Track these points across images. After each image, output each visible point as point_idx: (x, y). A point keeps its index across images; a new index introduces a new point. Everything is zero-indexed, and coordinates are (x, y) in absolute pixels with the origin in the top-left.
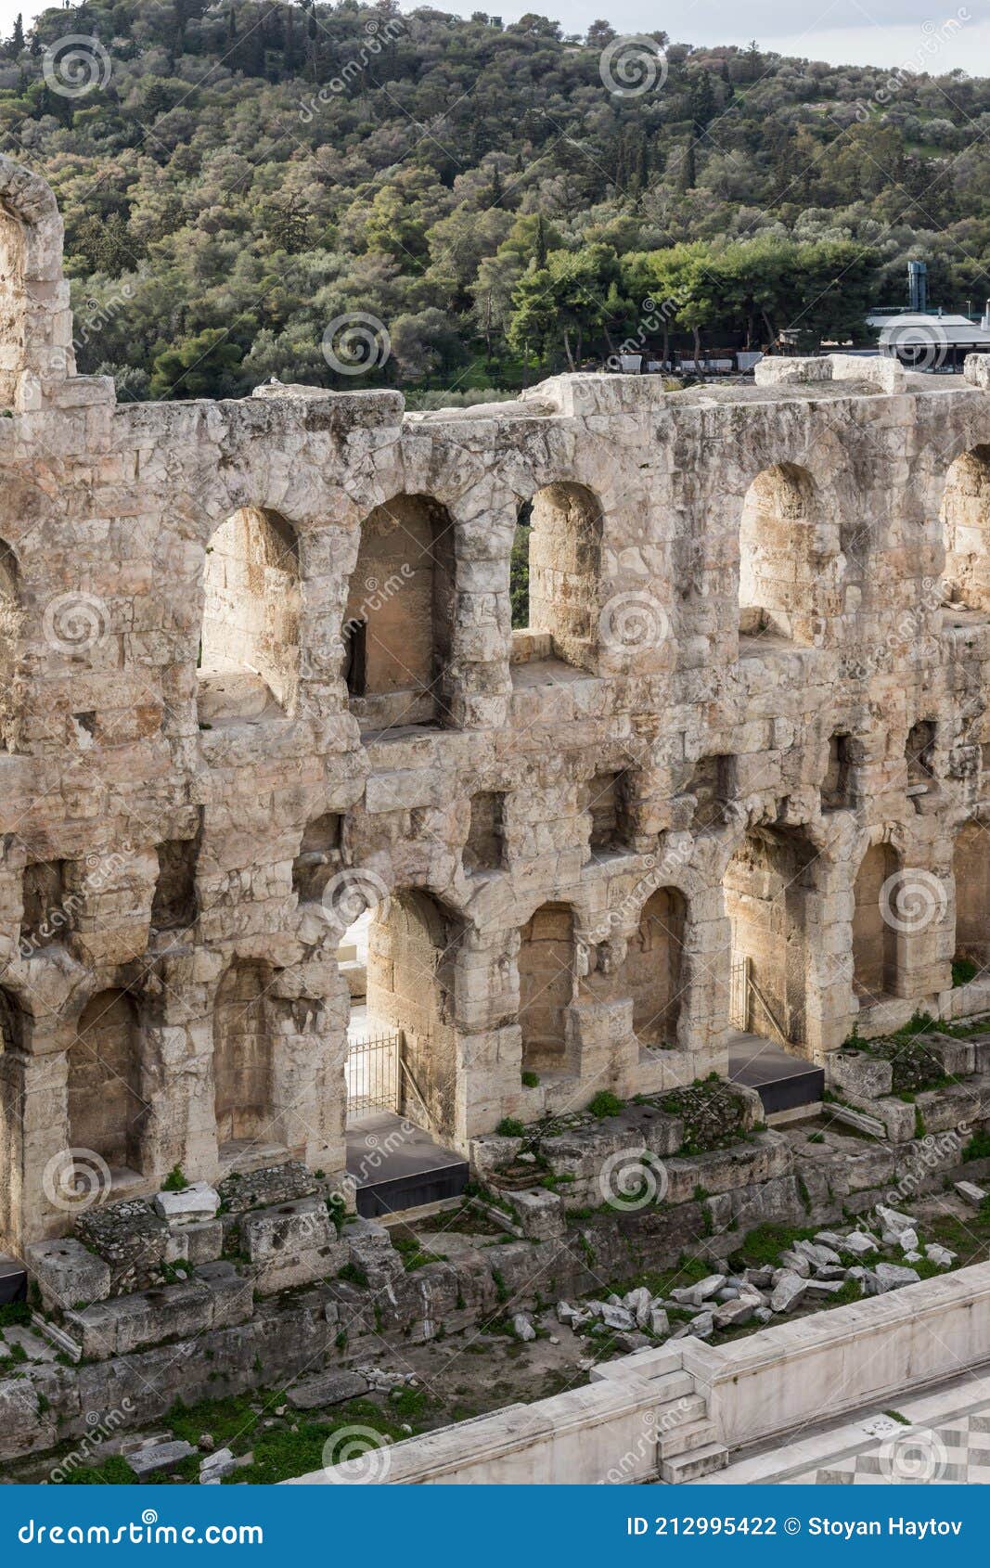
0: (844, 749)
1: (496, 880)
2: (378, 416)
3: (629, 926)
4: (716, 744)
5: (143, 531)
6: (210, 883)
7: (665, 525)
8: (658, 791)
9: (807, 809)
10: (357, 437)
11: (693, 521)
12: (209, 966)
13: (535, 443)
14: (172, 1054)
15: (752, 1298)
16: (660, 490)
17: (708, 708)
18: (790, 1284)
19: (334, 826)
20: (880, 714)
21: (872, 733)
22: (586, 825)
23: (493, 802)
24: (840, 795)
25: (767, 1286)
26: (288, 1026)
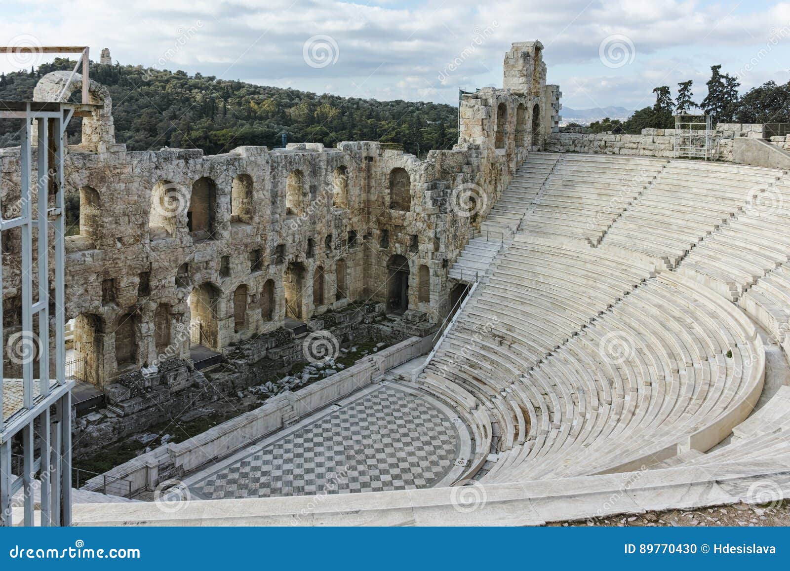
0: (311, 243)
1: (227, 279)
2: (196, 156)
3: (261, 290)
4: (280, 241)
5: (134, 186)
6: (153, 283)
7: (269, 186)
8: (267, 254)
9: (303, 258)
10: (191, 161)
11: (275, 184)
12: (153, 306)
13: (236, 164)
14: (144, 330)
15: (298, 381)
16: (268, 177)
17: (279, 233)
18: (306, 377)
19: (185, 267)
20: (319, 233)
21: (317, 238)
22: (249, 264)
23: (226, 259)
24: (310, 254)
25: (300, 378)
26: (174, 321)
